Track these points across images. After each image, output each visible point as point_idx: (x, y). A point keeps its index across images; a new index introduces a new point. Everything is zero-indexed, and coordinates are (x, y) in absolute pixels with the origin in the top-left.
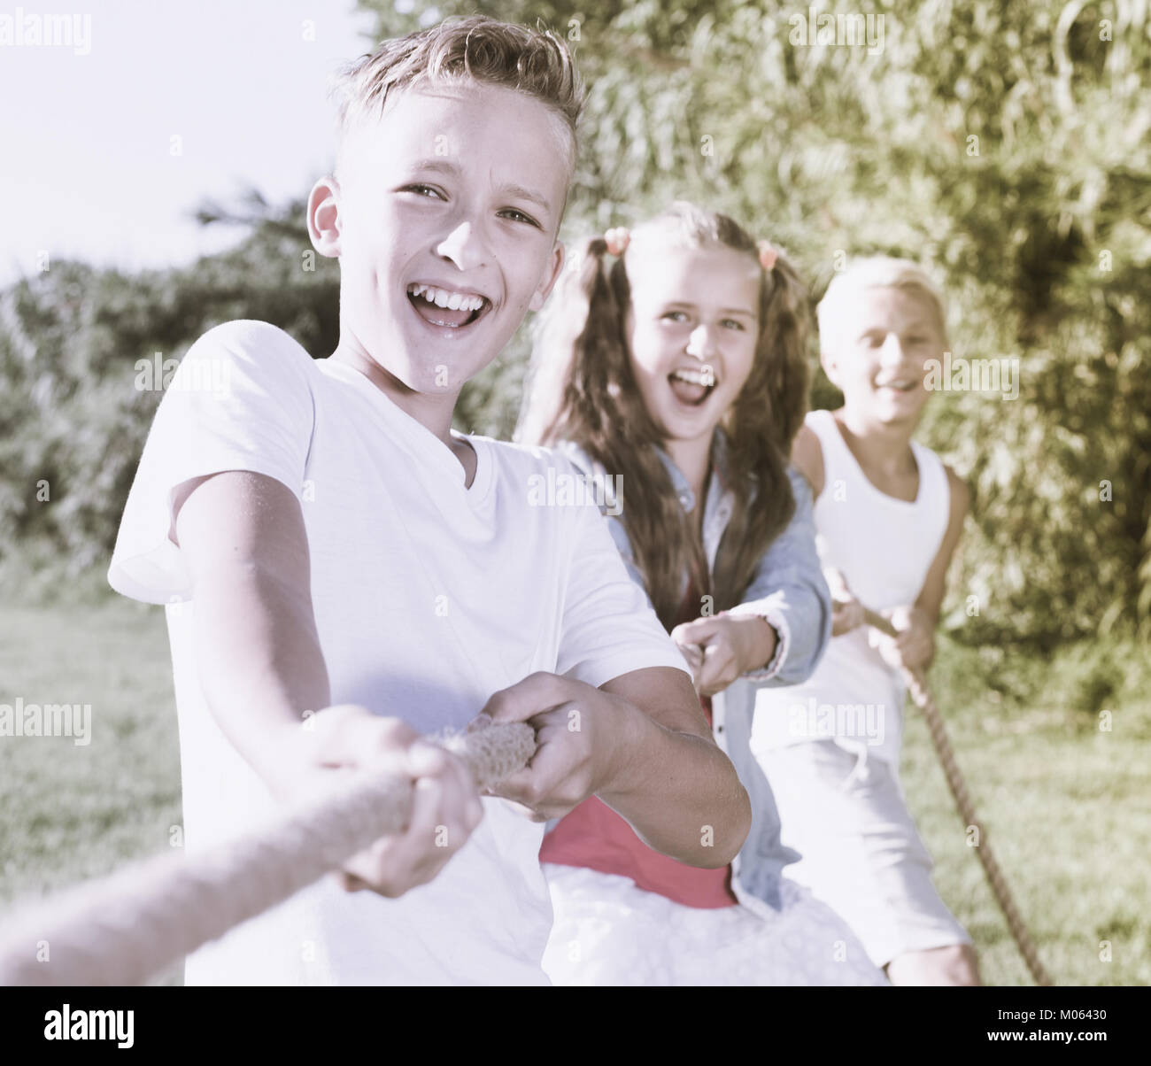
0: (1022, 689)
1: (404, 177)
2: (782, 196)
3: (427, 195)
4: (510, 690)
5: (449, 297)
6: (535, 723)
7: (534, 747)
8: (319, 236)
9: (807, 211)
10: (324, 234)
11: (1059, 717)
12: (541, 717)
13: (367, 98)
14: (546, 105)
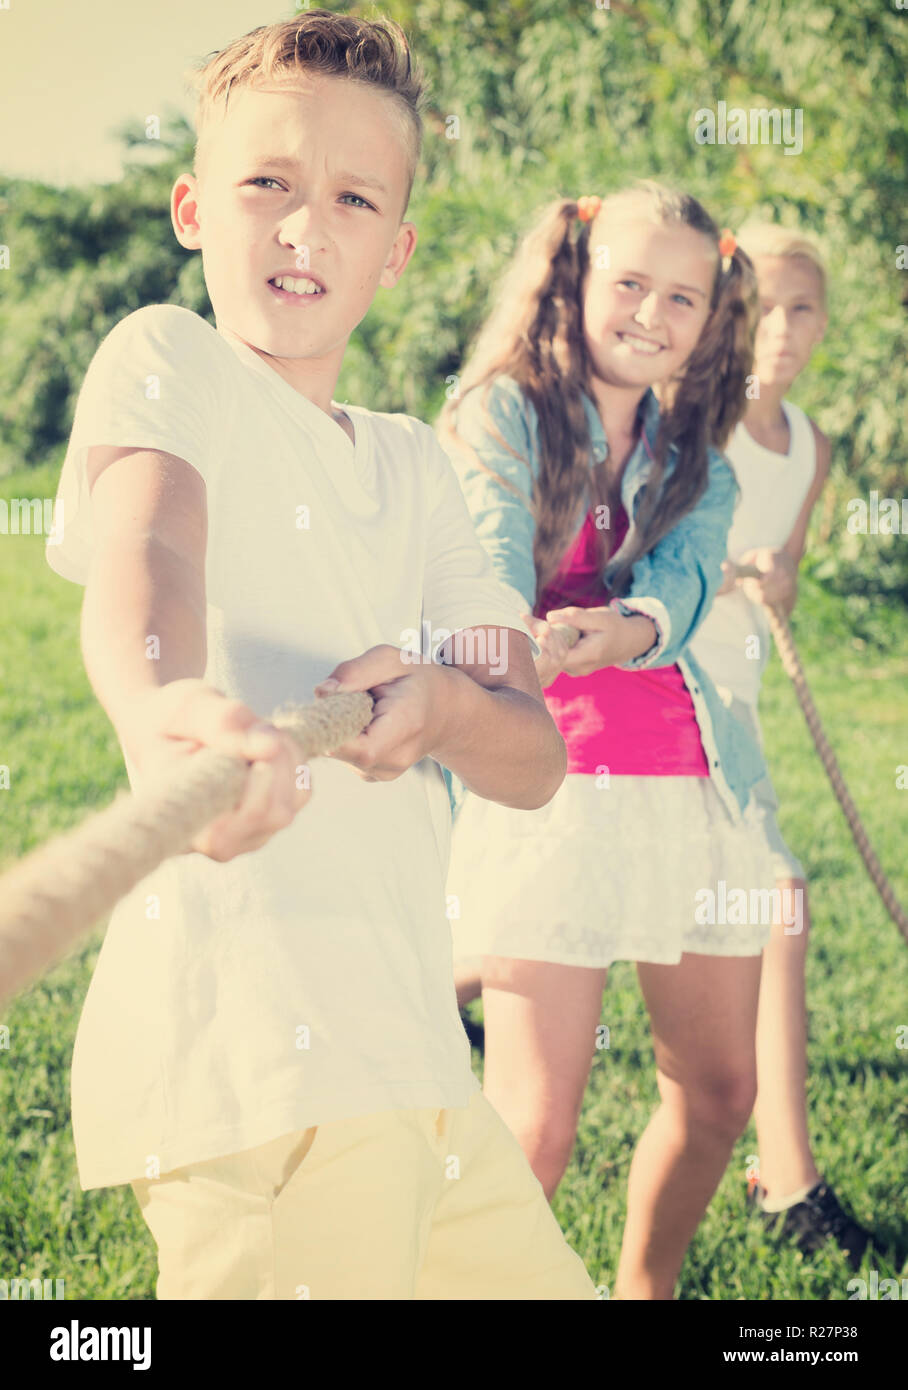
1: (251, 172)
2: (690, 151)
3: (270, 186)
4: (354, 661)
5: (295, 282)
6: (374, 694)
7: (371, 716)
8: (182, 230)
9: (711, 167)
10: (187, 228)
12: (382, 688)
13: (214, 93)
14: (380, 91)
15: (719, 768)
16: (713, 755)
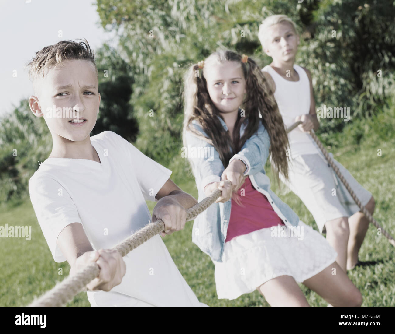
0: (336, 143)
8: (35, 112)
11: (349, 148)
13: (37, 71)
15: (288, 222)
16: (283, 218)
